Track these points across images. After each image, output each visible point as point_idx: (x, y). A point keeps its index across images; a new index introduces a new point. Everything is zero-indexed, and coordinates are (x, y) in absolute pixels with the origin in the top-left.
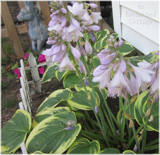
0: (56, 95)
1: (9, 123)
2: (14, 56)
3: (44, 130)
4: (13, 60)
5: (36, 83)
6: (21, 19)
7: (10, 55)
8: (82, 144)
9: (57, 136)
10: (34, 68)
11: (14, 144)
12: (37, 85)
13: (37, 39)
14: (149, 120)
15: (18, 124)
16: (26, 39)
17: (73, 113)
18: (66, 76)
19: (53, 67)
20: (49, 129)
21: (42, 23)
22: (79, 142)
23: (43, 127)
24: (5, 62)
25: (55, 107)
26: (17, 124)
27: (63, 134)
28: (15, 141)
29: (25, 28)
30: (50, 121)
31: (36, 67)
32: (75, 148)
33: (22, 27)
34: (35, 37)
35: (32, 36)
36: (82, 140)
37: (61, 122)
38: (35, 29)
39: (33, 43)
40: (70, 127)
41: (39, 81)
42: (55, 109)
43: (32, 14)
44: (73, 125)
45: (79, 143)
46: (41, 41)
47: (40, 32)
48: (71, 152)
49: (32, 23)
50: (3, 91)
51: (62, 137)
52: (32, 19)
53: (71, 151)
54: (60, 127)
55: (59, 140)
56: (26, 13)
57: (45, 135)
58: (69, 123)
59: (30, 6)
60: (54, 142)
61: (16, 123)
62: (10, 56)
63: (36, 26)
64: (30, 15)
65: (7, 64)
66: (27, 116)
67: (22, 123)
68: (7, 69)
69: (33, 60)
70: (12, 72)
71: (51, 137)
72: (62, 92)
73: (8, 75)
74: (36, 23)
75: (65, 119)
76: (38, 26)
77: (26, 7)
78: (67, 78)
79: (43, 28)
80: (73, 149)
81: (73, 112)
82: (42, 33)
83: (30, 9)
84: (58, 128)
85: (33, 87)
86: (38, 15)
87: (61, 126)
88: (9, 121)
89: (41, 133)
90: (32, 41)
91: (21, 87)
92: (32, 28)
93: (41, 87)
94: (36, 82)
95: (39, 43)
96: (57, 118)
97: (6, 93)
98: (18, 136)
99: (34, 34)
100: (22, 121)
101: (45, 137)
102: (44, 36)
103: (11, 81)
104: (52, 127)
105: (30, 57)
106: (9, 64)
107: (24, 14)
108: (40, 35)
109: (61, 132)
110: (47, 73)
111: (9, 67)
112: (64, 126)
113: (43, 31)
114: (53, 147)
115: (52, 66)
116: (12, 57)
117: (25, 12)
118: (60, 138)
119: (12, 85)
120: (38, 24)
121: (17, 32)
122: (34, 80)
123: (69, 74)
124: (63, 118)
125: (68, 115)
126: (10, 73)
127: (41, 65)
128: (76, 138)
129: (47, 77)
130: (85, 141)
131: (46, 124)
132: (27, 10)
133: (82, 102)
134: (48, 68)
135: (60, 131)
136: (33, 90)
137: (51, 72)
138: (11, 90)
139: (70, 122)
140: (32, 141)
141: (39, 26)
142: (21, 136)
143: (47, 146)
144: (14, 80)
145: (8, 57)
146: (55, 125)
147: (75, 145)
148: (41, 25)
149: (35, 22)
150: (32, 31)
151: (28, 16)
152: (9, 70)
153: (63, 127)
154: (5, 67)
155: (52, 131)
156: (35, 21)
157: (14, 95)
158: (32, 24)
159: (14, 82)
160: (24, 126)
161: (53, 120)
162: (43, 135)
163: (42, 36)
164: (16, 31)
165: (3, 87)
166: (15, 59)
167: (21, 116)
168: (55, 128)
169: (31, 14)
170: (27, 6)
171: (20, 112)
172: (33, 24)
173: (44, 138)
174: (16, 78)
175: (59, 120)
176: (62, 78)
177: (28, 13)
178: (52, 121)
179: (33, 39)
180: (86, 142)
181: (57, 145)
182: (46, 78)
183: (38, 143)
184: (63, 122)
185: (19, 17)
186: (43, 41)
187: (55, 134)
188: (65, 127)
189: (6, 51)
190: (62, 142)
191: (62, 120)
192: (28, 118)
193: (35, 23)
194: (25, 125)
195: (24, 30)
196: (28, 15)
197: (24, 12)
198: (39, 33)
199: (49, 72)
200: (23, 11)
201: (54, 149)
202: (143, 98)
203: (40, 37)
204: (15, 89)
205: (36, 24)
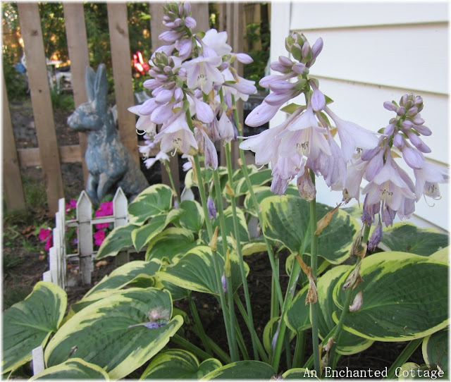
0: (129, 271)
1: (15, 308)
2: (44, 211)
3: (94, 322)
4: (40, 218)
5: (84, 259)
6: (75, 124)
7: (35, 207)
8: (181, 363)
9: (122, 336)
10: (85, 224)
11: (17, 354)
12: (84, 265)
13: (100, 171)
14: (351, 308)
15: (34, 312)
16: (73, 183)
17: (168, 293)
18: (154, 243)
19: (126, 228)
20: (105, 321)
21: (117, 140)
22: (174, 356)
23: (92, 318)
24: (21, 218)
25: (124, 288)
26: (32, 312)
27: (138, 333)
28: (20, 348)
29: (78, 153)
30: (111, 306)
31: (89, 222)
32: (161, 366)
33: (72, 150)
34: (98, 167)
35: (91, 163)
36: (180, 353)
37: (136, 309)
38: (100, 150)
39: (90, 180)
40: (155, 324)
41: (90, 256)
42: (123, 291)
43: (100, 116)
44: (164, 319)
45: (172, 358)
46: (108, 175)
47: (110, 158)
48: (152, 374)
49: (97, 135)
50: (6, 275)
51: (135, 339)
52: (96, 128)
53: (153, 371)
54: (132, 319)
55: (126, 344)
56: (87, 114)
57: (95, 332)
58: (154, 314)
59: (98, 101)
60: (113, 347)
61: (30, 309)
62: (34, 210)
63: (103, 144)
64: (96, 119)
65: (24, 224)
66: (57, 295)
67: (45, 309)
68: (22, 234)
69: (85, 207)
70: (33, 240)
71: (109, 337)
72: (144, 267)
73: (24, 243)
74: (105, 137)
75: (145, 305)
76: (108, 144)
77: (90, 101)
78: (155, 246)
79: (116, 151)
80: (156, 369)
81: (168, 291)
82: (113, 160)
83: (98, 107)
84: (128, 321)
85: (73, 273)
86: (111, 122)
87: (136, 318)
88: (14, 306)
89: (86, 329)
90: (90, 175)
91: (48, 269)
92: (94, 147)
93: (92, 270)
94: (84, 257)
95: (103, 179)
96: (129, 300)
97: (12, 279)
98: (30, 337)
99: (95, 160)
100: (44, 306)
101: (94, 336)
102: (116, 165)
103: (28, 258)
104: (112, 317)
105: (82, 199)
106: (29, 225)
107: (83, 115)
108: (107, 164)
109: (133, 328)
110: (110, 239)
111: (28, 229)
112: (141, 318)
113: (115, 155)
114: (111, 358)
115: (124, 226)
116: (38, 211)
117: (87, 112)
118: (131, 340)
119: (28, 265)
120: (109, 141)
121: (61, 158)
122: (80, 254)
123: (161, 240)
124: (141, 302)
125: (155, 296)
126: (28, 242)
127: (100, 221)
128: (168, 340)
129: (111, 248)
130: (188, 357)
131: (101, 310)
132: (91, 108)
133: (189, 276)
134: (116, 229)
135: (130, 326)
136: (73, 278)
137: (120, 238)
138: (24, 274)
139: (158, 313)
140: (62, 344)
141: (110, 144)
142: (36, 337)
143: (97, 354)
144: (33, 257)
145: (29, 210)
146: (121, 314)
147: (164, 361)
148: (114, 142)
149: (102, 135)
150: (93, 154)
151: (90, 120)
152: (28, 236)
153: (139, 320)
154: (20, 230)
155: (114, 326)
156: (104, 134)
157: (29, 285)
158: (96, 137)
159: (34, 259)
160: (48, 316)
161: (118, 304)
162: (89, 334)
163: (112, 165)
164: (58, 156)
165: (8, 266)
166: (45, 216)
167: (45, 296)
168: (120, 320)
169: (97, 117)
170: (93, 100)
171: (43, 287)
172: (98, 138)
173: (91, 338)
174: (39, 252)
175: (133, 305)
176: (144, 245)
177: (91, 114)
178: (115, 307)
179: (92, 171)
180: (189, 361)
181: (120, 355)
182: (108, 249)
183: (74, 350)
184: (142, 311)
185: (72, 120)
186: (111, 177)
187: (119, 331)
188: (143, 321)
189: (27, 199)
190: (134, 348)
191: (138, 307)
192: (59, 301)
193: (103, 137)
194: (50, 314)
195: (75, 157)
196: (91, 118)
197: (85, 110)
198: (107, 159)
199: (117, 238)
200: (83, 109)
201: (113, 362)
202: (333, 280)
203: (108, 167)
204: (34, 274)
205: (104, 139)
